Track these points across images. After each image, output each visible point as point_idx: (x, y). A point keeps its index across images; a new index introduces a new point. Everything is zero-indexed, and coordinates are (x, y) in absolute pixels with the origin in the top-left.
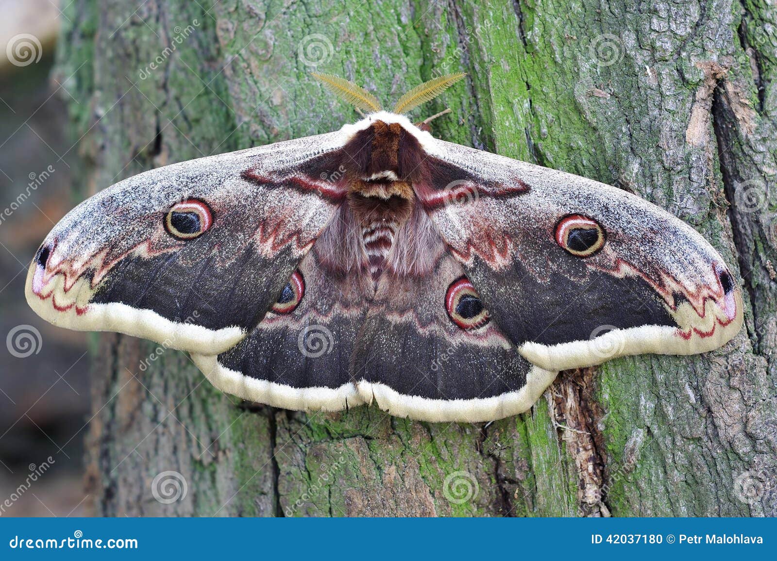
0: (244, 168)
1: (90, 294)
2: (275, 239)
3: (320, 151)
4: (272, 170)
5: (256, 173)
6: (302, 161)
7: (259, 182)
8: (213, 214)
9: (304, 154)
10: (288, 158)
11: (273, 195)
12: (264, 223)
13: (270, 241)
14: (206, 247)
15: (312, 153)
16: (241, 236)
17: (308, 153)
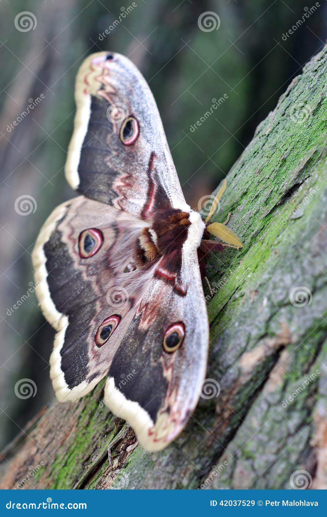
0: (157, 152)
1: (94, 93)
2: (123, 186)
3: (170, 195)
4: (157, 169)
5: (155, 160)
6: (163, 186)
7: (150, 164)
8: (132, 145)
9: (168, 186)
10: (165, 177)
11: (144, 175)
12: (130, 176)
13: (122, 184)
14: (116, 147)
15: (169, 190)
16: (123, 165)
17: (168, 188)
